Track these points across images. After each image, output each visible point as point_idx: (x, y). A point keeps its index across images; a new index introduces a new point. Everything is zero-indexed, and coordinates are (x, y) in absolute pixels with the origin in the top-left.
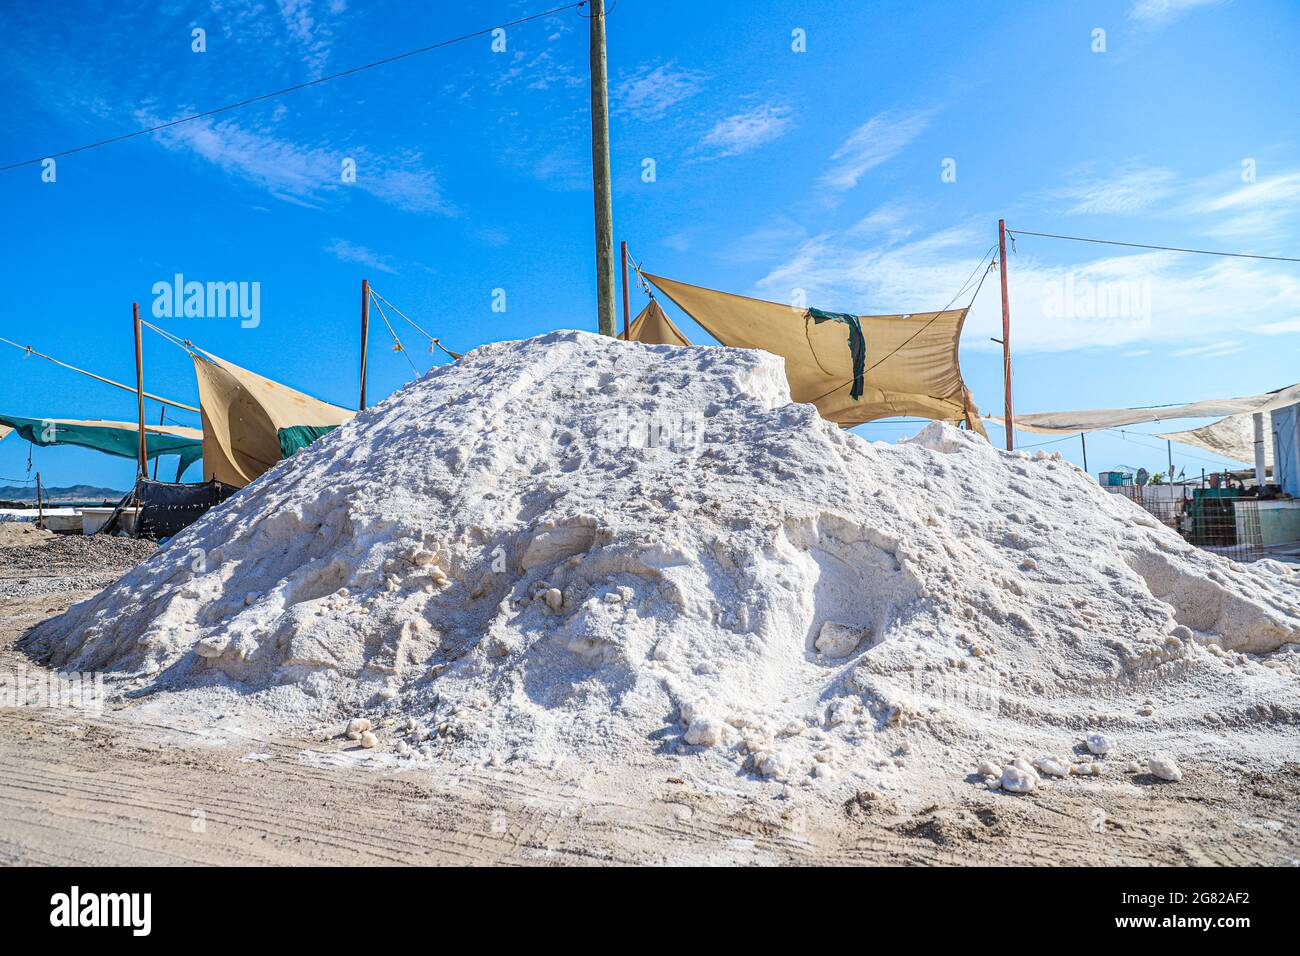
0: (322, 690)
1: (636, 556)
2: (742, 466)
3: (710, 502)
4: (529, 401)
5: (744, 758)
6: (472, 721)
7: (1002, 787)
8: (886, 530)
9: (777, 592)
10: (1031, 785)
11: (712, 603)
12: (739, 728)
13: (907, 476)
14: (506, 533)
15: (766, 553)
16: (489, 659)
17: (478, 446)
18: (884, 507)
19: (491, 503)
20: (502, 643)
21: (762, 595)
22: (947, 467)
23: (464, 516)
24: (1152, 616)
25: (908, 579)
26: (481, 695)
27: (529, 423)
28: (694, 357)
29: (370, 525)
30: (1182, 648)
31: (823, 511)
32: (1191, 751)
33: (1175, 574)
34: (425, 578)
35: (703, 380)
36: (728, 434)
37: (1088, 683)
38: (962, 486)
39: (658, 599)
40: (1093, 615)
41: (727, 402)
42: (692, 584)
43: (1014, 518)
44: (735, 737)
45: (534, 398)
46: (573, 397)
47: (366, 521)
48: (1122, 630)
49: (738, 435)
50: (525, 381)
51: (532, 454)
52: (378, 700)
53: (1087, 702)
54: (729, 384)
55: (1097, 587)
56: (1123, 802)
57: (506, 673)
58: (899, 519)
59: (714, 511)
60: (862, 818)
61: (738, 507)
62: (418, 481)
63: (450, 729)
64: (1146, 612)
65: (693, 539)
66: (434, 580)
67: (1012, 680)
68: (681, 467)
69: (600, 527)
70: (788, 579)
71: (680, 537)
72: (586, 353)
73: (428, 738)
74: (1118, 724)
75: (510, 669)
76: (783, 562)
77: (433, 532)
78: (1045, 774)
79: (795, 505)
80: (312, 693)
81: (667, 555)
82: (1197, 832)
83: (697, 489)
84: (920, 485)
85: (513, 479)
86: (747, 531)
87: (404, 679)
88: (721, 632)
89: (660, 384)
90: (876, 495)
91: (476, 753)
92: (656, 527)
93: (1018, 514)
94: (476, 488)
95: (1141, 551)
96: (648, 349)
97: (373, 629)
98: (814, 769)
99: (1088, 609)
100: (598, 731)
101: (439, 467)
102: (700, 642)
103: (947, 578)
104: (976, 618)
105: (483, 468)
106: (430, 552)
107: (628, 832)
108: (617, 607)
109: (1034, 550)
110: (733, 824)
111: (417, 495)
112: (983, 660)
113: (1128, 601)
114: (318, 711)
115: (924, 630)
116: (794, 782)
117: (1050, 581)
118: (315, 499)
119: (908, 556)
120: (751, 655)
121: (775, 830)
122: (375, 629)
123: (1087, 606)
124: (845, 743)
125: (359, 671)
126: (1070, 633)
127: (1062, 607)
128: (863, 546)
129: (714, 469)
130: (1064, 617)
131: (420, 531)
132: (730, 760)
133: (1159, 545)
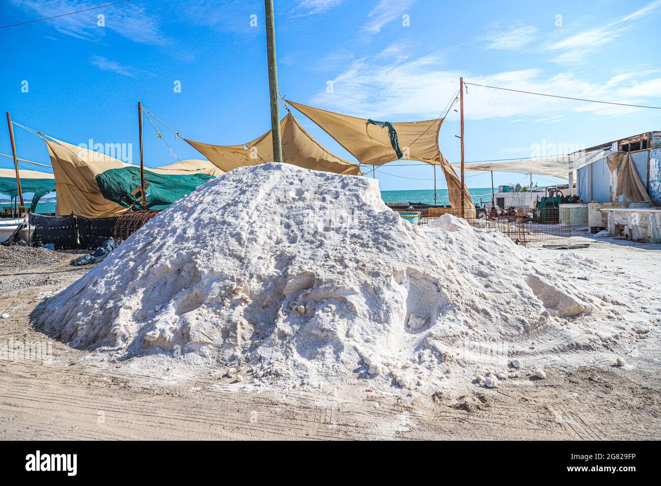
0: (208, 355)
1: (334, 291)
2: (371, 243)
3: (361, 264)
4: (266, 205)
5: (392, 379)
6: (281, 368)
7: (485, 386)
8: (433, 274)
9: (394, 305)
10: (496, 384)
11: (368, 310)
12: (388, 366)
13: (438, 245)
14: (272, 276)
15: (387, 287)
16: (279, 338)
17: (249, 231)
18: (432, 263)
19: (261, 261)
20: (283, 331)
21: (388, 307)
22: (454, 240)
23: (252, 269)
24: (535, 306)
25: (443, 296)
26: (279, 355)
27: (269, 217)
28: (339, 180)
29: (208, 273)
30: (545, 320)
31: (408, 266)
32: (548, 364)
33: (543, 285)
34: (240, 299)
35: (345, 195)
36: (361, 225)
37: (512, 336)
38: (460, 248)
39: (346, 310)
40: (513, 307)
41: (358, 207)
42: (359, 302)
43: (481, 263)
44: (387, 371)
45: (268, 203)
46: (286, 202)
47: (206, 271)
48: (524, 313)
49: (366, 226)
50: (262, 193)
51: (274, 234)
52: (233, 358)
53: (512, 344)
54: (357, 197)
55: (514, 294)
56: (527, 389)
57: (288, 345)
58: (438, 268)
59: (364, 268)
60: (439, 402)
61: (373, 266)
62: (225, 250)
63: (272, 372)
64: (532, 304)
65: (357, 282)
66: (243, 300)
67: (485, 338)
68: (344, 243)
69: (316, 277)
70: (397, 299)
71: (351, 282)
72: (287, 176)
73: (263, 376)
74: (523, 353)
75: (289, 342)
76: (394, 291)
77: (239, 277)
78: (500, 378)
79: (396, 264)
80: (204, 356)
81: (348, 290)
82: (552, 400)
83: (354, 256)
84: (444, 249)
85: (268, 247)
86: (379, 278)
87: (242, 348)
88: (373, 323)
89: (325, 195)
90: (428, 257)
91: (287, 382)
92: (341, 277)
93: (483, 261)
94: (253, 254)
95: (531, 276)
96: (316, 175)
97: (224, 325)
98: (418, 382)
99: (512, 305)
100: (333, 370)
101: (233, 242)
102: (365, 328)
103: (458, 295)
104: (470, 312)
105: (254, 242)
106: (240, 287)
107: (359, 415)
108: (330, 314)
109: (490, 278)
110: (395, 408)
111: (226, 257)
112: (474, 330)
113: (526, 300)
114: (209, 364)
115: (451, 319)
116: (412, 389)
117: (497, 292)
118: (175, 257)
119: (443, 286)
120: (386, 332)
121: (411, 409)
122: (225, 325)
123: (511, 303)
124: (427, 370)
125: (222, 345)
126: (505, 316)
127: (502, 304)
128: (424, 280)
129: (358, 244)
130: (503, 309)
131: (233, 277)
132: (387, 380)
133: (537, 272)
